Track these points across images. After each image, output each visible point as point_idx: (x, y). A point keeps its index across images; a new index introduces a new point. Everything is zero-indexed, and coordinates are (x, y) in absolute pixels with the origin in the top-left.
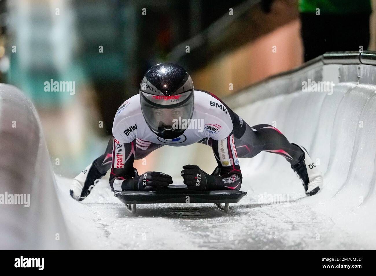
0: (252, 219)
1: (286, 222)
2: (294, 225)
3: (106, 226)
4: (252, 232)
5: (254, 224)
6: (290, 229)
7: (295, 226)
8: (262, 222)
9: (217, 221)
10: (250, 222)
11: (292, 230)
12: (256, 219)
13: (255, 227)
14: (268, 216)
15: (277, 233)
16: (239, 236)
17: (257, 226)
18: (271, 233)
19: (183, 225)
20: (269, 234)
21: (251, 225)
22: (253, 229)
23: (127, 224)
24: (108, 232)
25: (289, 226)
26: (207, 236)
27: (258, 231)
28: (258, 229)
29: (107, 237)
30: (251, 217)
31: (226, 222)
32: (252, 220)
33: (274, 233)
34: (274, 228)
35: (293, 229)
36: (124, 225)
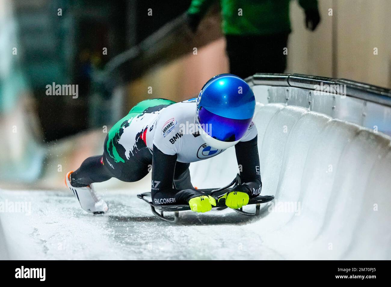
0: (184, 236)
1: (216, 240)
2: (224, 242)
3: (45, 242)
4: (184, 249)
5: (185, 241)
6: (220, 246)
7: (225, 243)
8: (193, 239)
9: (150, 238)
10: (182, 238)
11: (221, 248)
12: (187, 236)
13: (186, 244)
14: (199, 232)
15: (207, 251)
16: (171, 252)
17: (188, 243)
18: (202, 250)
19: (117, 242)
20: (200, 251)
21: (183, 242)
22: (184, 246)
23: (64, 240)
24: (46, 248)
25: (219, 244)
26: (141, 252)
27: (189, 248)
28: (189, 247)
29: (46, 253)
30: (182, 234)
31: (159, 238)
32: (183, 237)
33: (204, 250)
34: (205, 245)
35: (223, 246)
36: (62, 241)
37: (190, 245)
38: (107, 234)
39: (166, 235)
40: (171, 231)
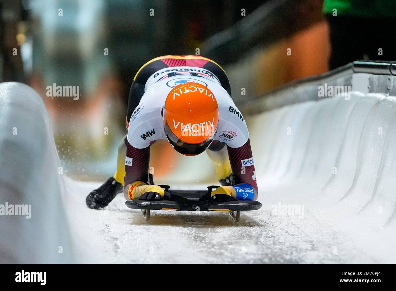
0: (271, 236)
1: (306, 242)
2: (313, 245)
3: (116, 240)
4: (269, 250)
5: (271, 242)
6: (309, 248)
7: (315, 246)
8: (280, 241)
9: (234, 238)
10: (268, 239)
11: (311, 251)
12: (274, 237)
13: (272, 245)
14: (287, 233)
15: (295, 254)
16: (254, 254)
17: (274, 244)
18: (289, 253)
19: (197, 241)
20: (287, 254)
21: (269, 243)
22: (270, 248)
23: (138, 238)
24: (117, 246)
25: (309, 246)
26: (221, 254)
27: (275, 251)
28: (276, 248)
29: (116, 252)
30: (269, 235)
31: (243, 239)
32: (270, 238)
33: (292, 253)
34: (292, 247)
35: (313, 248)
36: (135, 239)
37: (277, 247)
38: (187, 233)
39: (251, 235)
40: (256, 231)
